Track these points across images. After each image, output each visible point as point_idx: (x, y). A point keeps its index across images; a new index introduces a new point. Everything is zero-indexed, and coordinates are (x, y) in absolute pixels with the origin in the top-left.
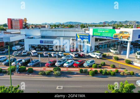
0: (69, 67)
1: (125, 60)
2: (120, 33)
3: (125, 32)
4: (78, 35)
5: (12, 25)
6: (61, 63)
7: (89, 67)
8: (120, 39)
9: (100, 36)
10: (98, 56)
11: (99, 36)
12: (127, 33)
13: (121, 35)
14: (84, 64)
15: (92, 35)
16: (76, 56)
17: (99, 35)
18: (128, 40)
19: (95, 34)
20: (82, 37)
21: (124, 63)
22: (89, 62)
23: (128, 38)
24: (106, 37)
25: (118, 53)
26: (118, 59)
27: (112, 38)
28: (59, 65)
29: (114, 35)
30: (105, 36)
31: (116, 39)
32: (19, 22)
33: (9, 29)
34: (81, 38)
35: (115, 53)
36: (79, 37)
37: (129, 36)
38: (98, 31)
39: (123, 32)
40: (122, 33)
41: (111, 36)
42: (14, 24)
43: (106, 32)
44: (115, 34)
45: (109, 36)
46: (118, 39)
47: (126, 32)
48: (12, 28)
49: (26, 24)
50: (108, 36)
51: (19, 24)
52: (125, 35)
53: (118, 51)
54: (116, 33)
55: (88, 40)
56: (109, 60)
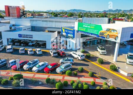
0: (39, 72)
1: (111, 65)
2: (107, 30)
3: (112, 30)
4: (63, 29)
5: (9, 12)
6: (31, 66)
7: (62, 73)
8: (107, 38)
9: (86, 32)
10: (80, 57)
11: (84, 32)
12: (115, 32)
13: (108, 33)
14: (57, 69)
15: (77, 30)
16: (54, 55)
17: (84, 30)
18: (115, 40)
19: (80, 29)
20: (66, 31)
21: (108, 69)
22: (63, 67)
23: (116, 38)
24: (92, 34)
25: (106, 54)
26: (102, 62)
27: (98, 36)
28: (27, 69)
29: (99, 32)
30: (90, 32)
31: (102, 37)
32: (16, 9)
33: (6, 16)
34: (66, 33)
35: (101, 53)
36: (64, 30)
37: (117, 35)
38: (84, 26)
39: (110, 29)
40: (109, 31)
41: (96, 34)
42: (11, 11)
43: (92, 27)
44: (101, 31)
45: (95, 33)
46: (104, 38)
47: (114, 30)
48: (9, 16)
49: (24, 11)
50: (93, 33)
51: (16, 11)
52: (113, 33)
53: (105, 51)
54: (102, 29)
55: (72, 36)
56: (93, 63)
